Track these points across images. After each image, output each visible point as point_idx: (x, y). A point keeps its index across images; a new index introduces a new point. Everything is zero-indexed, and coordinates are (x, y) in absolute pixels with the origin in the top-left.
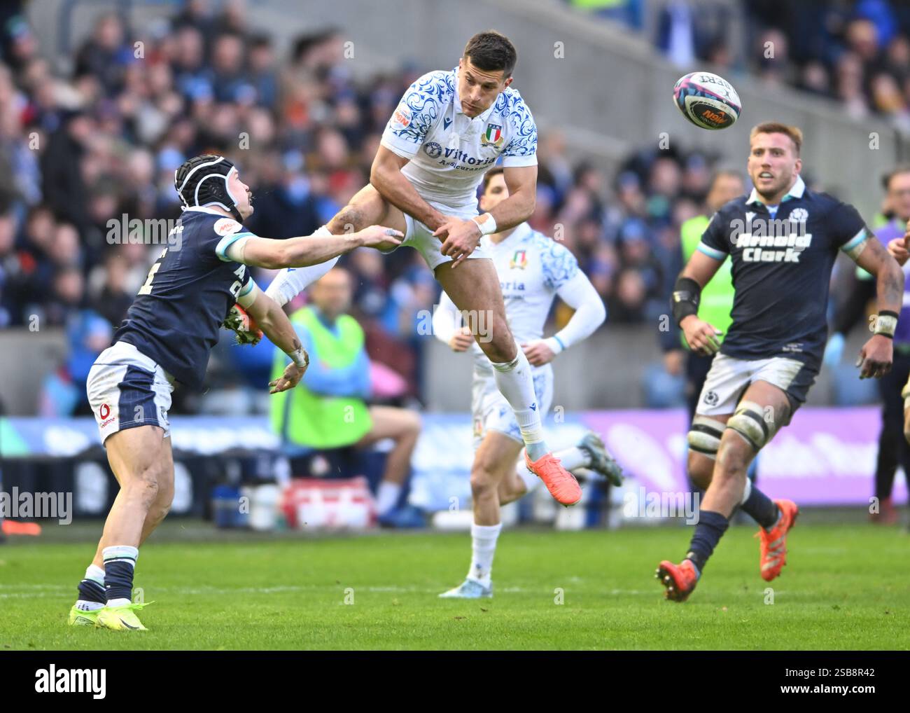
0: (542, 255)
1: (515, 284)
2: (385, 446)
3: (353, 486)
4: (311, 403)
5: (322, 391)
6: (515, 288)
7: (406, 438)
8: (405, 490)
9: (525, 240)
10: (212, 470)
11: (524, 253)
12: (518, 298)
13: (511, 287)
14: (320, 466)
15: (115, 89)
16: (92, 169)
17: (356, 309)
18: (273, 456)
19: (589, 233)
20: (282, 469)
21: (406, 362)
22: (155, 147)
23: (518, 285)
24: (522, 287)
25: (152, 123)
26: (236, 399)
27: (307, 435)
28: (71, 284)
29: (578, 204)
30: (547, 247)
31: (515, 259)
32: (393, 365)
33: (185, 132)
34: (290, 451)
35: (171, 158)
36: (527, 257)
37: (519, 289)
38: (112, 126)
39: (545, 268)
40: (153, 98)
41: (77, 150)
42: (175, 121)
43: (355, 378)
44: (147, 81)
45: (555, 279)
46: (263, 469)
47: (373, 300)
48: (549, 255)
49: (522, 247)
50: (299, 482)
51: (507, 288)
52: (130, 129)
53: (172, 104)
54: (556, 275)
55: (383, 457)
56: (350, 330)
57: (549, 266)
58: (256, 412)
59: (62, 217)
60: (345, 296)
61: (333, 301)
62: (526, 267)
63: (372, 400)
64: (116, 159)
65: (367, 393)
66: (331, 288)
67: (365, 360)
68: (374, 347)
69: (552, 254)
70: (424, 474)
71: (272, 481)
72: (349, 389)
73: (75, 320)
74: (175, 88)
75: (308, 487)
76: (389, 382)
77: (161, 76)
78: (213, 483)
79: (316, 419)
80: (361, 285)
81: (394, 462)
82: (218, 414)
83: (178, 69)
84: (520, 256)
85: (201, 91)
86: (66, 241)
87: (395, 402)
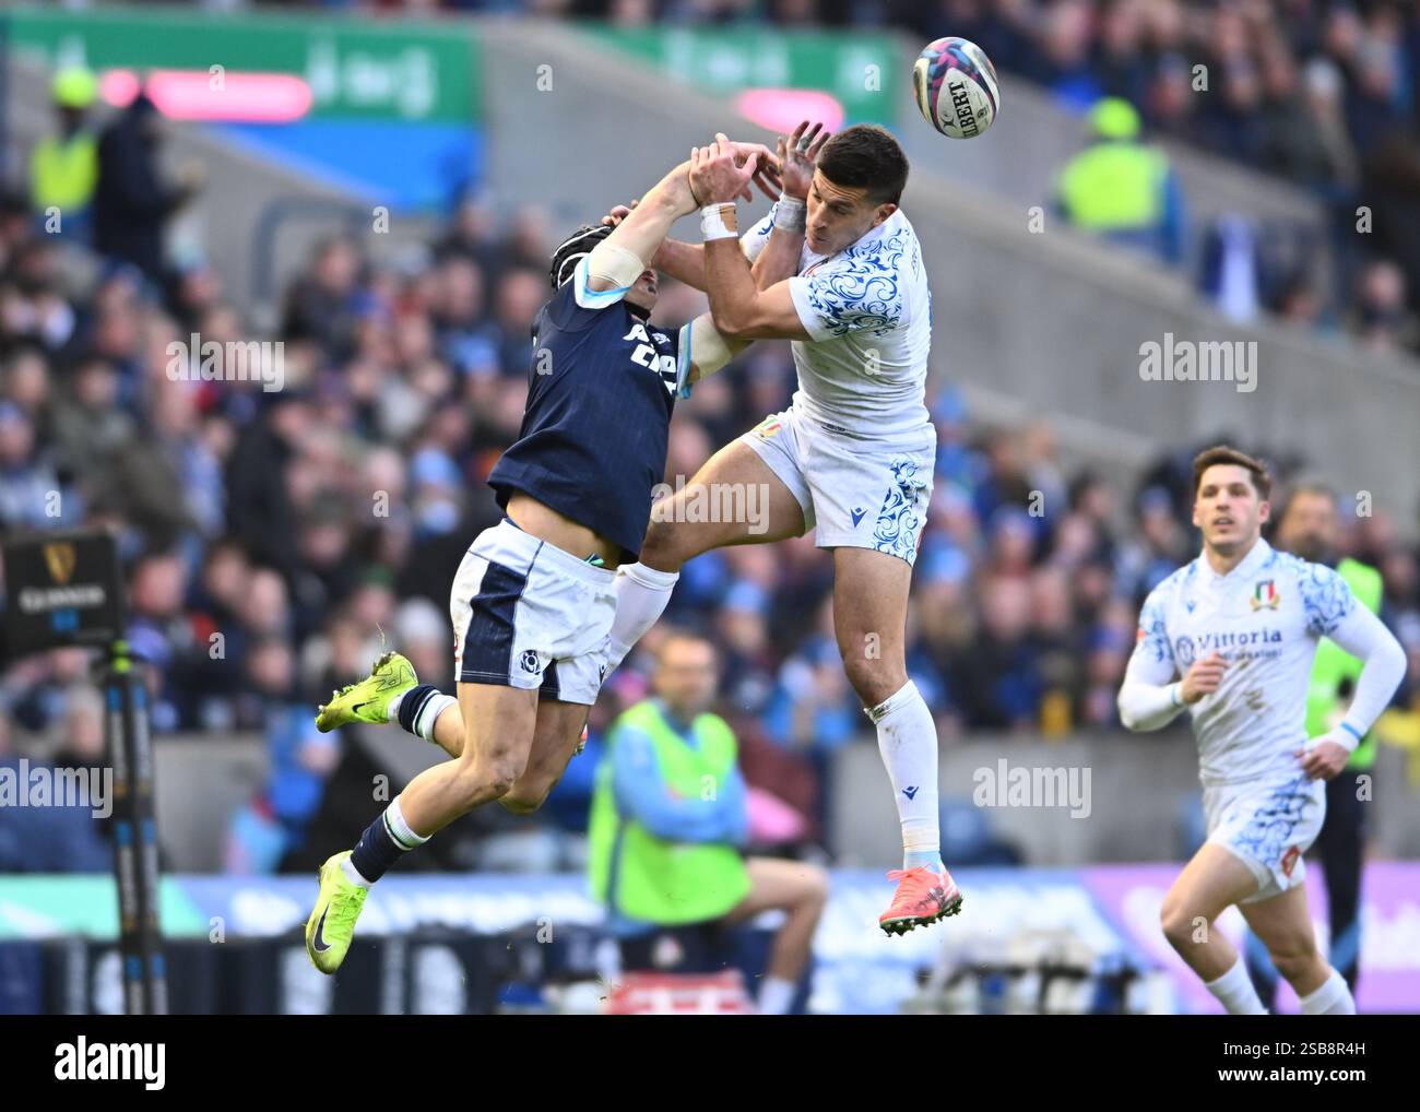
0: (1301, 584)
1: (1265, 634)
2: (770, 920)
3: (721, 985)
4: (654, 853)
5: (670, 834)
6: (1266, 640)
7: (803, 908)
8: (804, 990)
9: (1266, 565)
10: (496, 960)
11: (1271, 584)
12: (1273, 655)
13: (1260, 638)
14: (668, 952)
15: (344, 353)
16: (304, 482)
17: (725, 704)
18: (594, 936)
19: (1093, 584)
20: (608, 956)
21: (804, 787)
22: (408, 446)
23: (1270, 635)
24: (1277, 637)
25: (402, 408)
26: (536, 847)
27: (646, 903)
28: (274, 664)
29: (1076, 537)
30: (1304, 571)
31: (1258, 595)
32: (782, 793)
33: (454, 424)
34: (622, 929)
35: (434, 465)
36: (1277, 589)
37: (1273, 639)
38: (338, 414)
39: (1308, 604)
40: (403, 369)
41: (282, 452)
42: (439, 405)
43: (721, 813)
44: (394, 342)
45: (1326, 620)
46: (577, 957)
47: (752, 690)
48: (1312, 583)
49: (1264, 576)
50: (635, 978)
51: (1254, 641)
52: (367, 420)
53: (434, 380)
54: (1326, 613)
55: (768, 937)
56: (715, 737)
57: (1314, 600)
58: (566, 867)
59: (259, 559)
60: (707, 683)
61: (689, 690)
62: (1279, 606)
63: (752, 848)
64: (346, 467)
65: (742, 837)
66: (684, 670)
67: (737, 784)
68: (753, 764)
69: (1315, 580)
70: (833, 965)
71: (591, 976)
72: (711, 831)
73: (280, 721)
74: (439, 354)
75: (648, 986)
76: (777, 820)
77: (416, 335)
78: (500, 978)
79: (661, 878)
80: (732, 667)
81: (786, 945)
82: (507, 869)
83: (443, 323)
84: (1265, 591)
85: (480, 358)
86: (266, 596)
87: (787, 851)
